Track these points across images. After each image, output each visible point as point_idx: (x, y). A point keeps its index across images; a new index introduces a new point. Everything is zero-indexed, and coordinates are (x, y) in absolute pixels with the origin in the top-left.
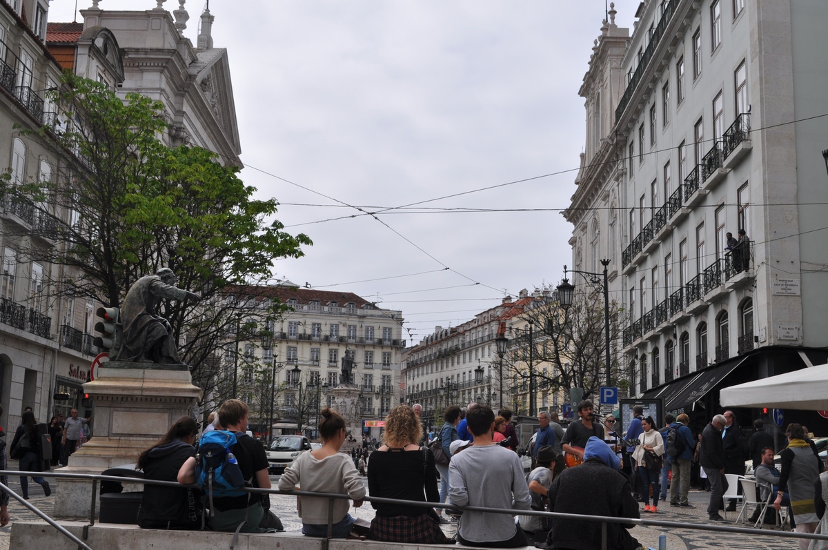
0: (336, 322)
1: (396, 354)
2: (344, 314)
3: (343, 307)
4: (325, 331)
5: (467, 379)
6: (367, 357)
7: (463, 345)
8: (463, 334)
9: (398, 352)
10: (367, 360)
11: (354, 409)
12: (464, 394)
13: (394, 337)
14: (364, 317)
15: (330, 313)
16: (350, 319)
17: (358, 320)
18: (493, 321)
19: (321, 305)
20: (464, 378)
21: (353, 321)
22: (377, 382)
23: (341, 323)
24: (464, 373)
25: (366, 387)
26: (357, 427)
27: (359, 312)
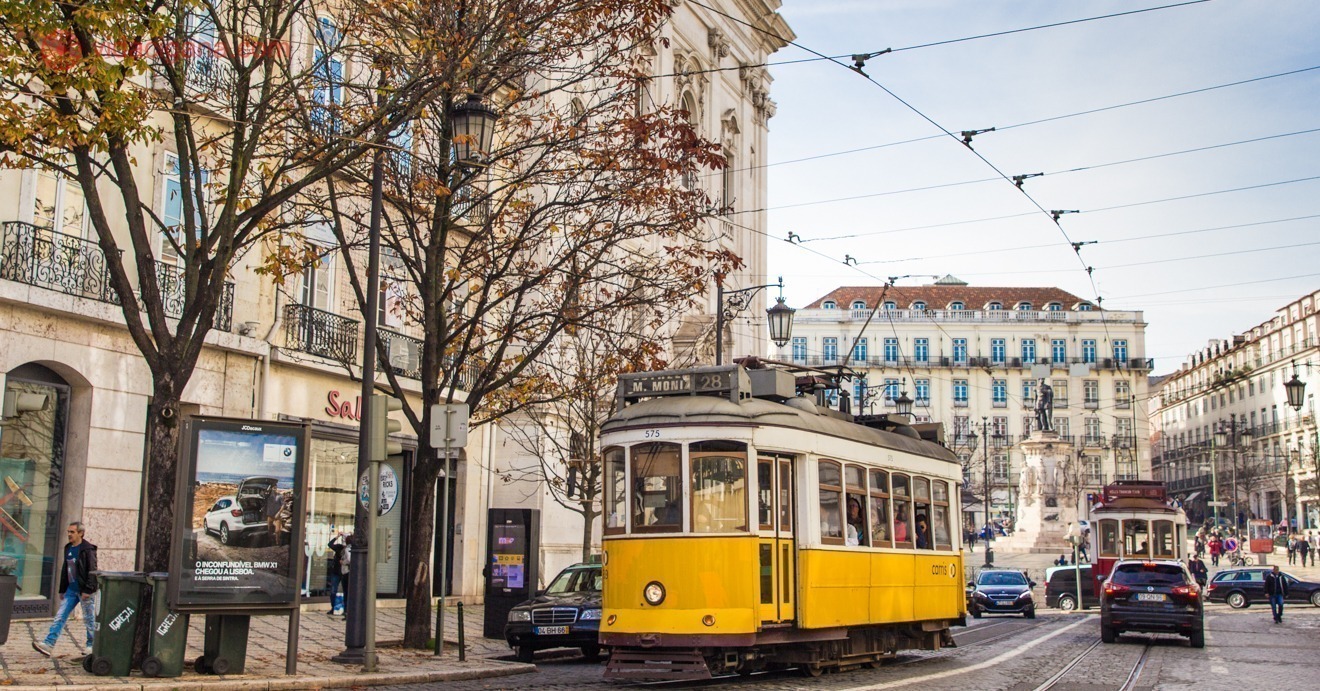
0: (1030, 336)
1: (1137, 382)
2: (1043, 321)
3: (1041, 310)
4: (1013, 351)
5: (1269, 419)
6: (1087, 390)
7: (1258, 361)
8: (1256, 342)
9: (1142, 378)
10: (1088, 395)
11: (1061, 475)
12: (1266, 446)
13: (1132, 354)
14: (1077, 323)
15: (1020, 321)
16: (1054, 329)
17: (1067, 329)
18: (1310, 316)
19: (1004, 309)
20: (1264, 417)
21: (1059, 332)
22: (1108, 430)
23: (1039, 336)
24: (1264, 410)
25: (1088, 437)
26: (1069, 506)
27: (1069, 316)
